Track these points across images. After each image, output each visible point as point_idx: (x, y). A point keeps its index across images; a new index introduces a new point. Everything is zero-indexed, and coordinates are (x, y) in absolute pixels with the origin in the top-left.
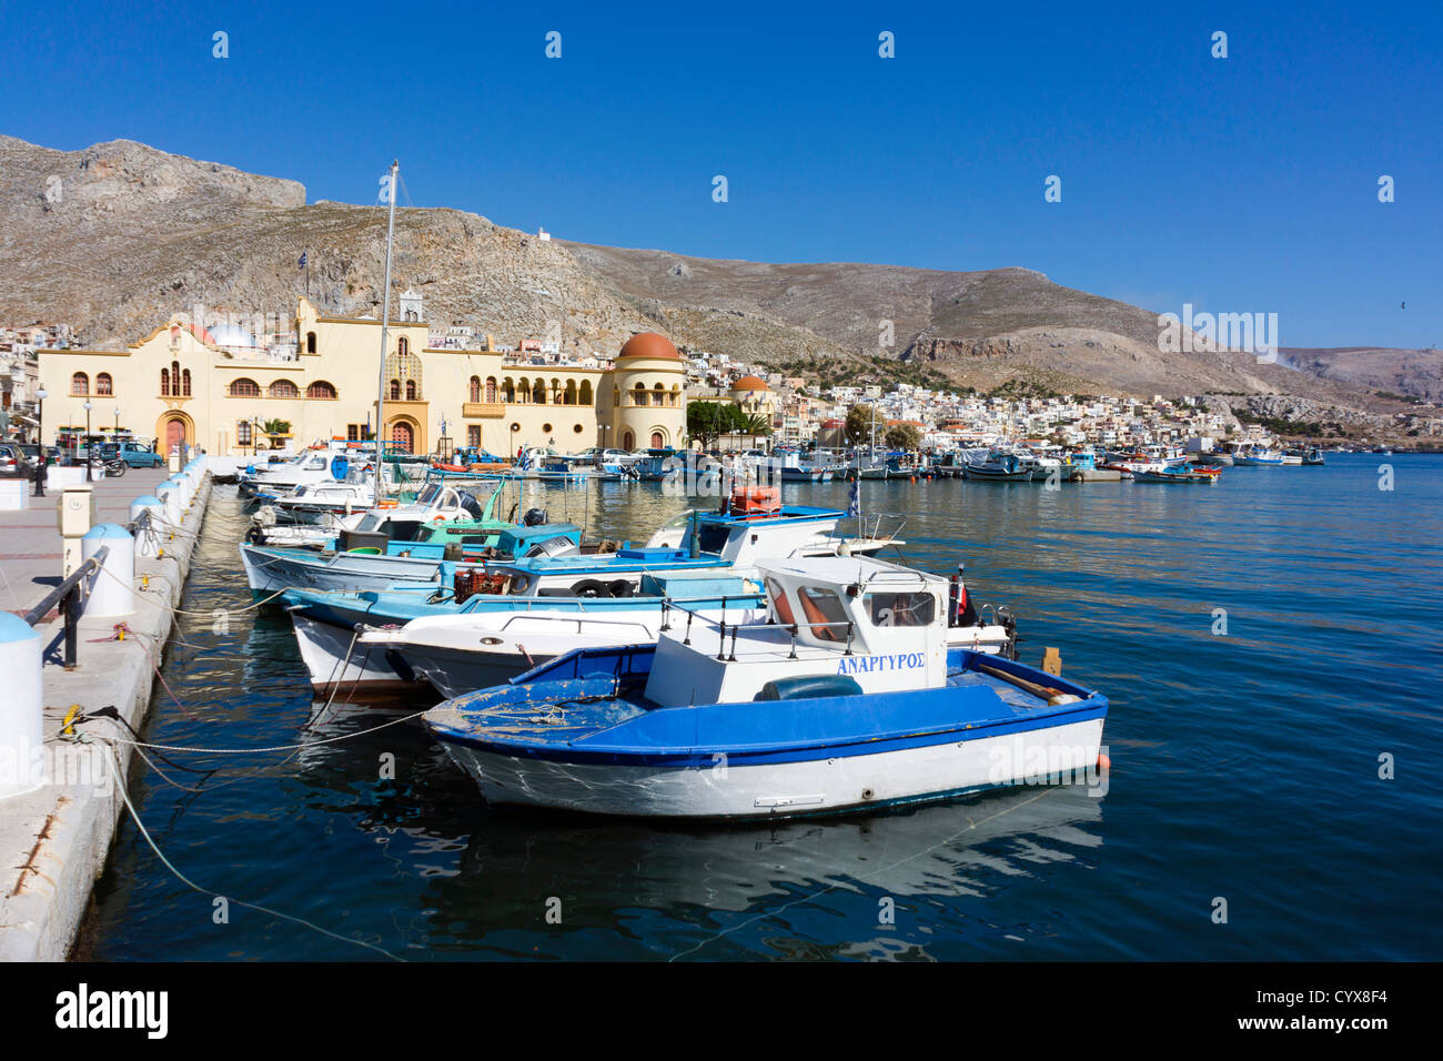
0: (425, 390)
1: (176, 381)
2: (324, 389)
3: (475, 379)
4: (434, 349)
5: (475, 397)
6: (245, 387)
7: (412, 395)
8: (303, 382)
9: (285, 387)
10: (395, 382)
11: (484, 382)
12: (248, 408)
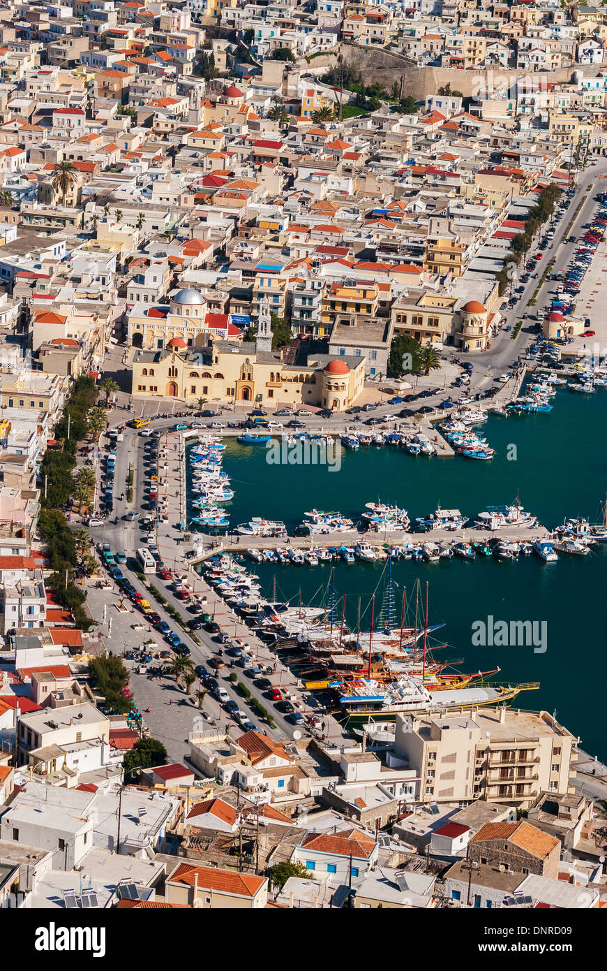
0: (254, 377)
1: (173, 372)
2: (219, 376)
3: (272, 374)
4: (258, 362)
5: (272, 380)
6: (194, 374)
7: (249, 378)
8: (213, 374)
9: (207, 375)
10: (244, 374)
11: (275, 375)
12: (194, 381)
